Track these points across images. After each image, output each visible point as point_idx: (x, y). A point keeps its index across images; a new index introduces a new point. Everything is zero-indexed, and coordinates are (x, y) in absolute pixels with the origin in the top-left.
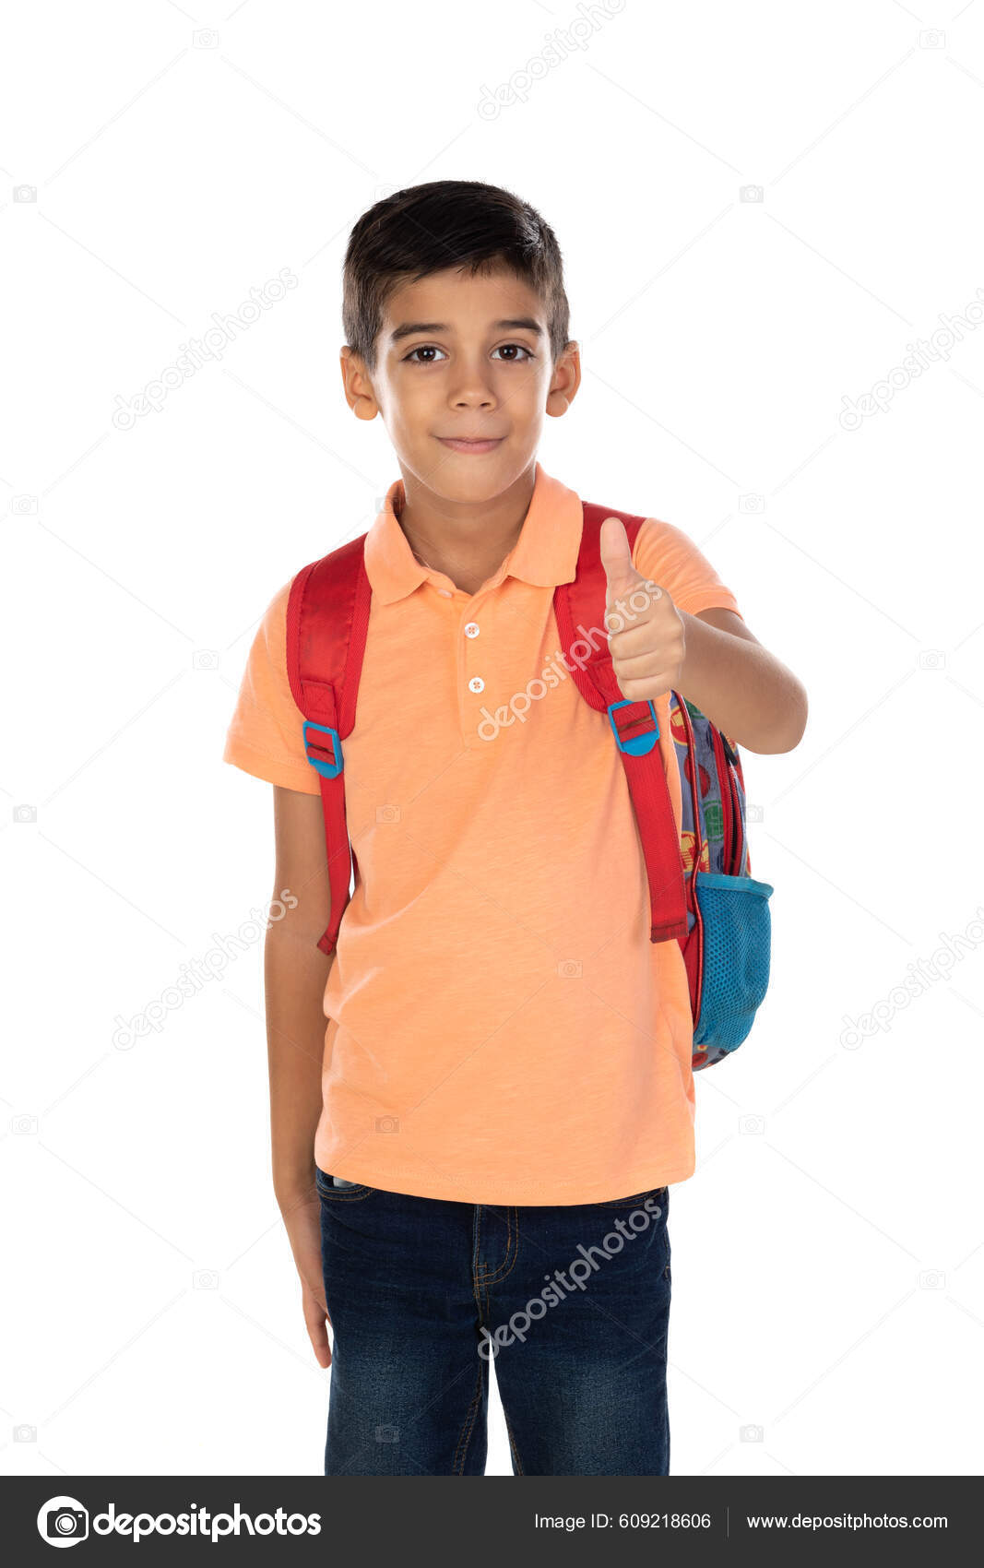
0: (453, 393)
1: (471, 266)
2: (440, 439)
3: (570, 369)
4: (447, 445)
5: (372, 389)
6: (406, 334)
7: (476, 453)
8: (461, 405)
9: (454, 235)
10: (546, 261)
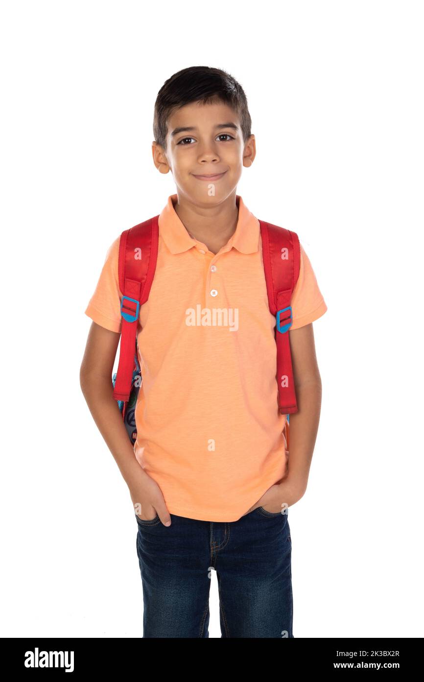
0: (199, 157)
1: (203, 101)
2: (195, 176)
3: (252, 147)
4: (198, 178)
5: (166, 159)
6: (178, 132)
7: (211, 180)
8: (204, 161)
9: (195, 88)
10: (238, 97)
